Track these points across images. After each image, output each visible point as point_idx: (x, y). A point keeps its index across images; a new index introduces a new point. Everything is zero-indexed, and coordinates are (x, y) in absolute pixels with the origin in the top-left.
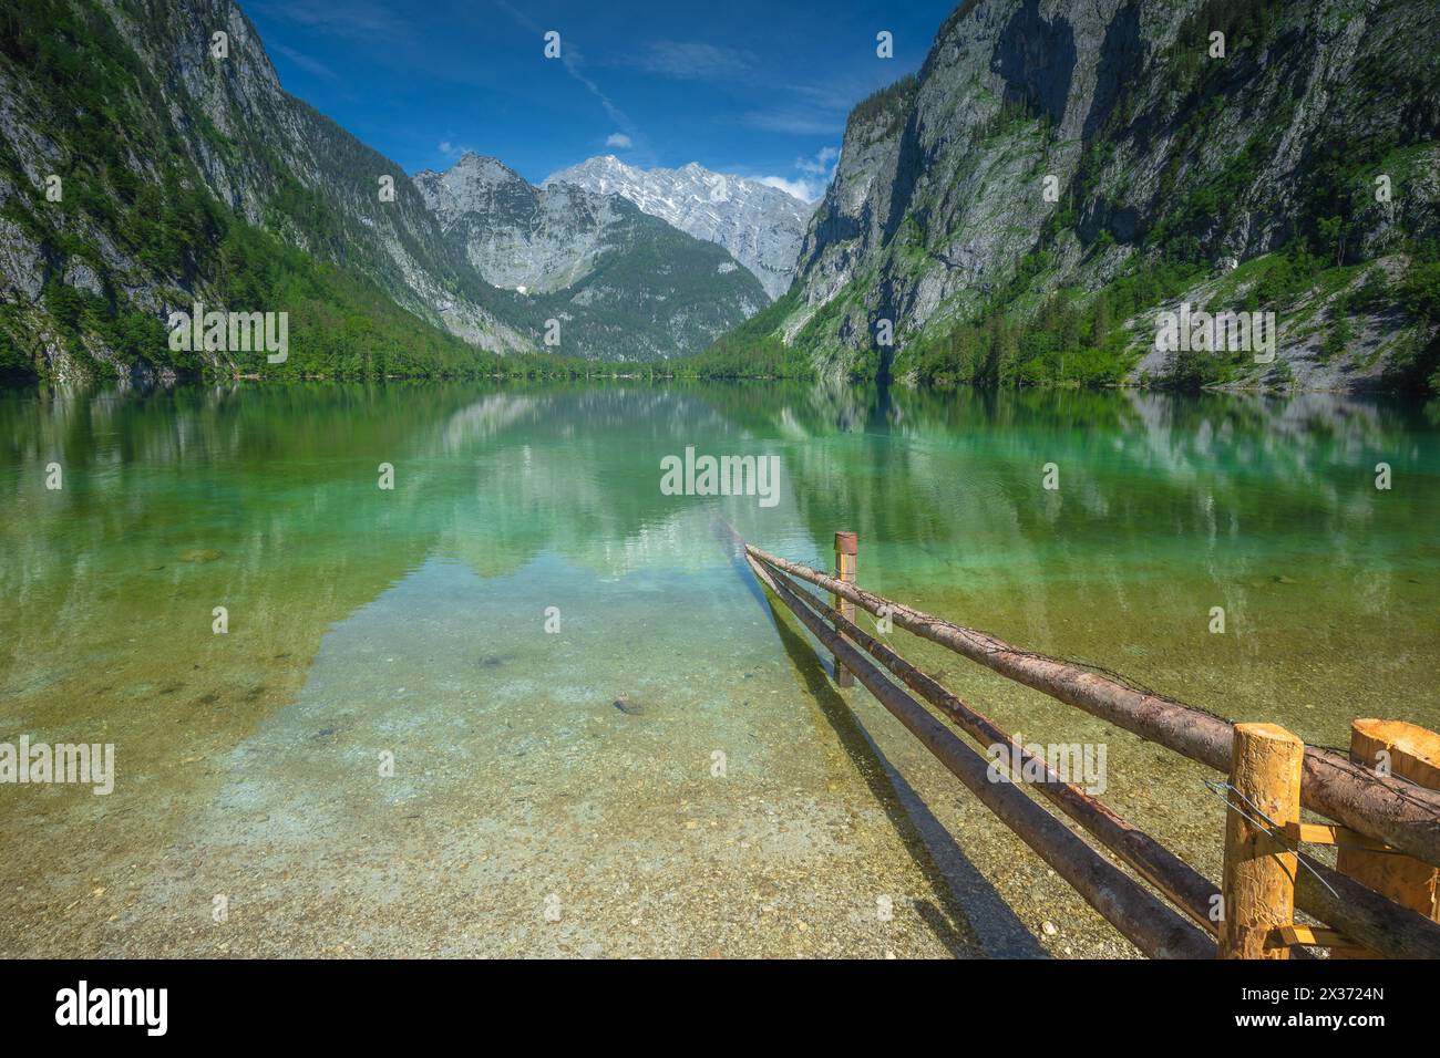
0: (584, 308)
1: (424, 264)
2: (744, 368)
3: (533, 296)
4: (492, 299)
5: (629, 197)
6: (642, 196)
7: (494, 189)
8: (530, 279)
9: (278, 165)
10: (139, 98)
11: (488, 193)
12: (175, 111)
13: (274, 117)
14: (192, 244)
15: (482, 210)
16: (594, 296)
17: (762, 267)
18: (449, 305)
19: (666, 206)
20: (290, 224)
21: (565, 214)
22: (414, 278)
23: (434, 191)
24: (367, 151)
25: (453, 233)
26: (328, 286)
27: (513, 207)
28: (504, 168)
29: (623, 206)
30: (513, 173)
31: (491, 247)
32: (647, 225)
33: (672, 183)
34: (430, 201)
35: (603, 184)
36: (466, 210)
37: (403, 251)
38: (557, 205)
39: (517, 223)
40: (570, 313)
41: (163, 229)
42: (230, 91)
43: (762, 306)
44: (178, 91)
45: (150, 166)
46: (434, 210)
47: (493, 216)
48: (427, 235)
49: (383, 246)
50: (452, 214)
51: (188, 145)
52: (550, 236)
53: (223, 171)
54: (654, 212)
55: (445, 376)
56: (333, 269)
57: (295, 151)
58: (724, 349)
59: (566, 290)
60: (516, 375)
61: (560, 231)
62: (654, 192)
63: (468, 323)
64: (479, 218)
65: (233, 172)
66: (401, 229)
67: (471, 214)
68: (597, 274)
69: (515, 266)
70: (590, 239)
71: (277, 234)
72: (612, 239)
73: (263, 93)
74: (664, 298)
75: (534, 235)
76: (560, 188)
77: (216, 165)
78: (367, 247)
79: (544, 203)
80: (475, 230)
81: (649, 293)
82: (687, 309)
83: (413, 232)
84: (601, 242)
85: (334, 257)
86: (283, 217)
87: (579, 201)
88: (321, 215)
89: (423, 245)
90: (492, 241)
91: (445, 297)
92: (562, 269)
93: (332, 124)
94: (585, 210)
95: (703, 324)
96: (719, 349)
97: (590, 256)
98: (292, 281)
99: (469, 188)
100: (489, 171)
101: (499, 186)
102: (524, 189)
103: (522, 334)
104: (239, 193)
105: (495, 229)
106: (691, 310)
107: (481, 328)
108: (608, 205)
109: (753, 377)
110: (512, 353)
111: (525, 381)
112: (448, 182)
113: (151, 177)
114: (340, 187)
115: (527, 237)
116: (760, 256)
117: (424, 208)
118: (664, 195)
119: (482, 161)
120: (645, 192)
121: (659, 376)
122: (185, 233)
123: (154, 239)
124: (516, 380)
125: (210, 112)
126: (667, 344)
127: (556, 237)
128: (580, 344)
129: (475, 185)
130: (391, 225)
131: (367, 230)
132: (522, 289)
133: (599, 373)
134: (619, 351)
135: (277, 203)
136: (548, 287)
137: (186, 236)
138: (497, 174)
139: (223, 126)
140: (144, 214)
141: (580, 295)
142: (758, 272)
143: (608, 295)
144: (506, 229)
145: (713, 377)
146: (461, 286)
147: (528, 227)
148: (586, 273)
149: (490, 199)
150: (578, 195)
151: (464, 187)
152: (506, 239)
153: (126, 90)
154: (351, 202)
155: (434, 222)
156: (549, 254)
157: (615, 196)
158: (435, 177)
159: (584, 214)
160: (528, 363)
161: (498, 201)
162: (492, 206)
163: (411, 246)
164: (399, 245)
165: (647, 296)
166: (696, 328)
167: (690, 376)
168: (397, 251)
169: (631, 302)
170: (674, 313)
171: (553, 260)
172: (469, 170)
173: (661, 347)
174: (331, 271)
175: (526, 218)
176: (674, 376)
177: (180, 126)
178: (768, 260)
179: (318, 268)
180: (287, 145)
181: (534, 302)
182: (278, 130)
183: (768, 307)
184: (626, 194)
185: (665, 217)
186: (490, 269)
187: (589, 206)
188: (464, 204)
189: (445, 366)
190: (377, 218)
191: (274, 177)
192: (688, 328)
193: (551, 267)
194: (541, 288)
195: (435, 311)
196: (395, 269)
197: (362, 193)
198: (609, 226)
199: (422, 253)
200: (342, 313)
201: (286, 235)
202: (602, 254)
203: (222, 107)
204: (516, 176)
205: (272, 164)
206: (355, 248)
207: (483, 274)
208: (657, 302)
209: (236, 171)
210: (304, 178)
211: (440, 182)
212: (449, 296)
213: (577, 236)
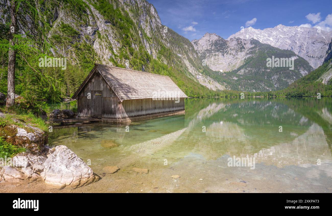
0: (241, 75)
1: (194, 66)
2: (305, 93)
3: (225, 73)
4: (213, 74)
5: (256, 39)
6: (261, 38)
7: (214, 42)
8: (224, 68)
9: (160, 43)
10: (133, 31)
11: (212, 43)
12: (140, 32)
13: (159, 31)
14: (144, 64)
15: (210, 49)
16: (245, 71)
17: (309, 57)
18: (200, 77)
19: (269, 40)
20: (163, 57)
21: (235, 47)
22: (191, 70)
23: (197, 45)
24: (180, 36)
25: (202, 56)
26: (172, 73)
27: (219, 47)
28: (217, 36)
29: (254, 42)
30: (219, 37)
31: (212, 59)
32: (263, 47)
33: (272, 32)
34: (196, 48)
35: (247, 36)
36: (205, 49)
37: (188, 62)
38: (233, 45)
39: (220, 51)
40: (237, 77)
41: (138, 61)
42: (151, 26)
43: (309, 71)
44: (140, 28)
45: (136, 46)
46: (197, 50)
47: (213, 50)
48: (195, 57)
49: (183, 62)
50: (201, 51)
51: (142, 40)
52: (230, 54)
53: (149, 46)
54: (265, 42)
55: (202, 97)
56: (173, 68)
57: (164, 39)
58: (295, 86)
59: (235, 70)
60: (222, 97)
61: (233, 52)
62: (265, 36)
63: (206, 82)
64: (209, 51)
65: (151, 46)
66: (188, 56)
67: (207, 50)
68: (245, 65)
69: (219, 64)
70: (243, 53)
71: (160, 60)
72: (251, 53)
73: (157, 25)
74: (270, 70)
75: (225, 54)
76: (234, 39)
77: (147, 44)
78: (180, 62)
79: (229, 44)
80: (208, 54)
81: (264, 69)
82: (278, 74)
83: (191, 57)
84: (247, 54)
85: (173, 65)
86: (161, 56)
87: (240, 42)
88: (170, 54)
89: (194, 60)
90: (213, 57)
91: (199, 75)
92: (234, 64)
93: (172, 31)
94: (242, 45)
95: (285, 78)
96: (293, 87)
97: (243, 59)
98: (164, 72)
99: (206, 43)
100: (212, 37)
101: (215, 41)
102: (222, 41)
103: (221, 84)
104: (152, 51)
105: (214, 54)
106: (280, 74)
107: (209, 83)
108: (249, 42)
109: (310, 96)
110: (219, 90)
111: (224, 98)
112: (200, 42)
113: (136, 49)
114: (173, 47)
115: (223, 55)
116: (307, 53)
117: (194, 50)
118: (269, 37)
119: (210, 35)
120: (262, 37)
121: (271, 97)
122: (143, 61)
123: (136, 64)
124: (222, 98)
125: (146, 32)
126: (271, 86)
127: (232, 54)
128: (240, 87)
129: (208, 42)
130: (185, 56)
131: (180, 58)
132: (221, 71)
133: (249, 96)
134: (253, 88)
135: (160, 52)
136: (229, 70)
137: (143, 62)
138: (214, 38)
139: (149, 35)
140: (135, 58)
141: (240, 71)
142: (307, 59)
143: (249, 71)
144: (217, 53)
145: (292, 97)
146: (204, 71)
147: (223, 52)
148: (242, 64)
149: (212, 45)
150: (240, 40)
151: (205, 43)
152: (217, 56)
153: (131, 29)
154: (176, 50)
155: (197, 53)
156: (230, 60)
157: (252, 39)
158: (197, 41)
159: (241, 46)
160: (225, 93)
161: (215, 46)
162: (213, 47)
163: (190, 61)
164: (187, 61)
165: (263, 70)
166: (282, 80)
167: (282, 97)
168: (187, 63)
169: (257, 72)
170: (273, 75)
171: (231, 61)
172: (207, 38)
173: (268, 87)
174: (172, 69)
175: (223, 50)
176: (276, 97)
177: (140, 36)
178: (311, 54)
179: (169, 68)
180: (162, 38)
181: (225, 74)
182: (160, 34)
183: (312, 71)
184: (255, 38)
185: (269, 44)
186: (212, 65)
187: (243, 43)
188: (205, 48)
189: (202, 95)
190: (182, 54)
191: (159, 46)
192: (279, 80)
193: (230, 64)
194: (227, 70)
195: (196, 79)
196: (186, 67)
197: (178, 48)
198: (250, 49)
199: (194, 62)
200: (177, 80)
201: (162, 61)
202: (247, 58)
203: (149, 30)
204: (220, 38)
205: (159, 43)
206: (177, 63)
207: (210, 67)
208: (267, 72)
209: (151, 45)
210: (166, 45)
211: (198, 42)
212: (201, 74)
213: (239, 53)
